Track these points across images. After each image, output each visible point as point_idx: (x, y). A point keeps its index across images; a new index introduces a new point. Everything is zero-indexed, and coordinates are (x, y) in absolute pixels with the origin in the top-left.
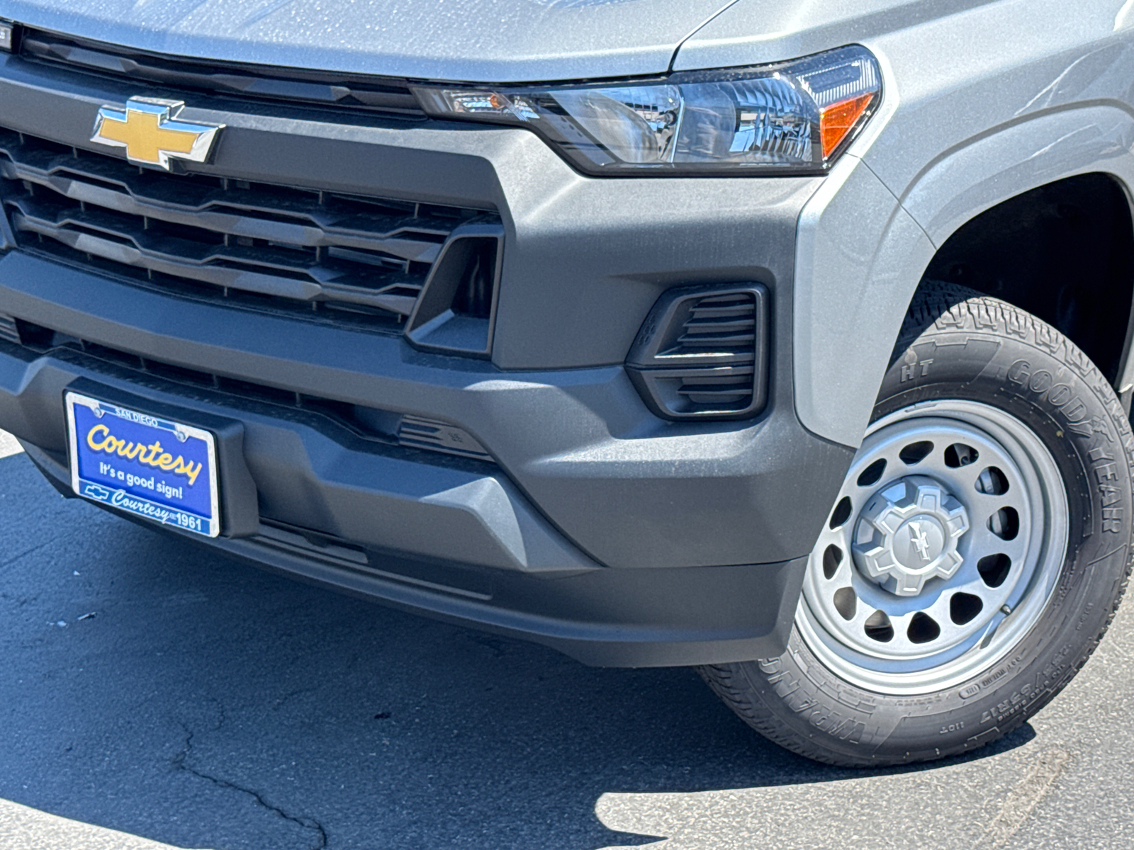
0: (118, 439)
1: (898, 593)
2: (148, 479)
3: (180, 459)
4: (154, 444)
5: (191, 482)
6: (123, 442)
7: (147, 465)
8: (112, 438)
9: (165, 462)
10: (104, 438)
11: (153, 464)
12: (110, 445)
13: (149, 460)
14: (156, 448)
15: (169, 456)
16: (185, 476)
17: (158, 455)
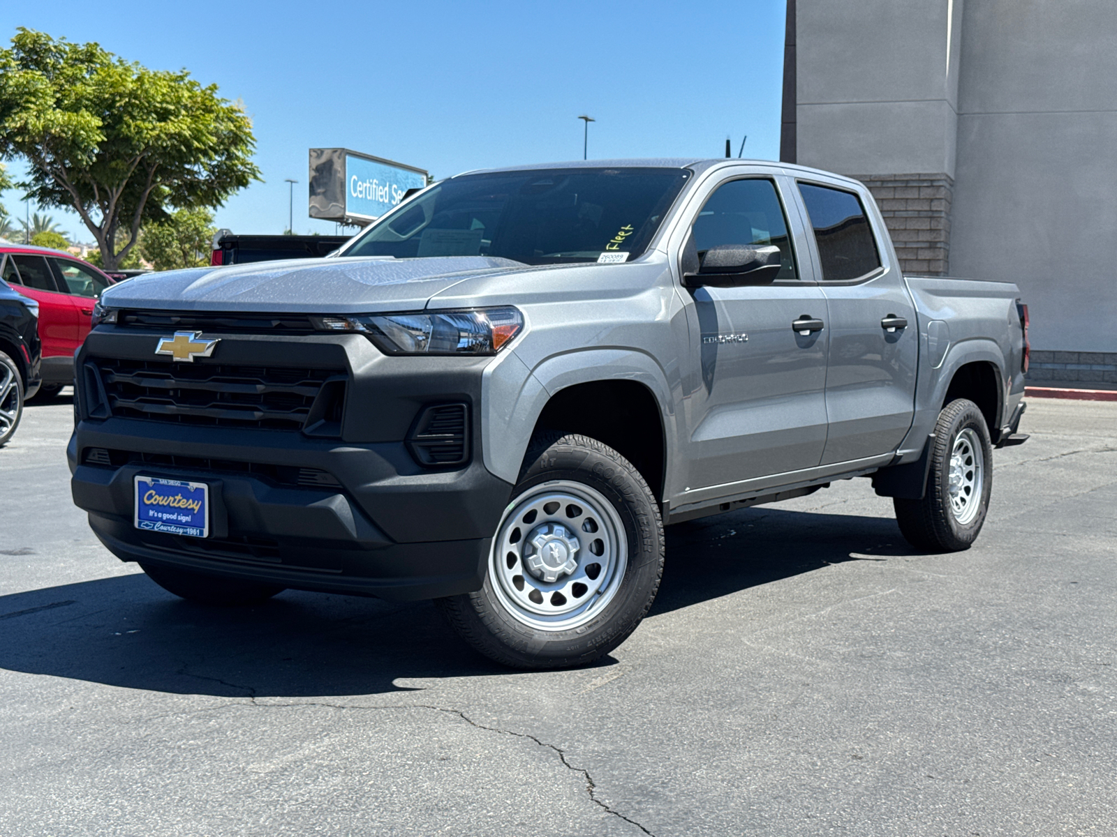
0: (160, 496)
1: (545, 580)
2: (173, 514)
3: (191, 501)
4: (177, 495)
5: (196, 512)
6: (162, 497)
7: (174, 507)
8: (157, 496)
9: (183, 504)
10: (152, 497)
11: (177, 506)
12: (155, 500)
13: (175, 504)
14: (179, 497)
15: (185, 500)
16: (193, 509)
17: (179, 501)
